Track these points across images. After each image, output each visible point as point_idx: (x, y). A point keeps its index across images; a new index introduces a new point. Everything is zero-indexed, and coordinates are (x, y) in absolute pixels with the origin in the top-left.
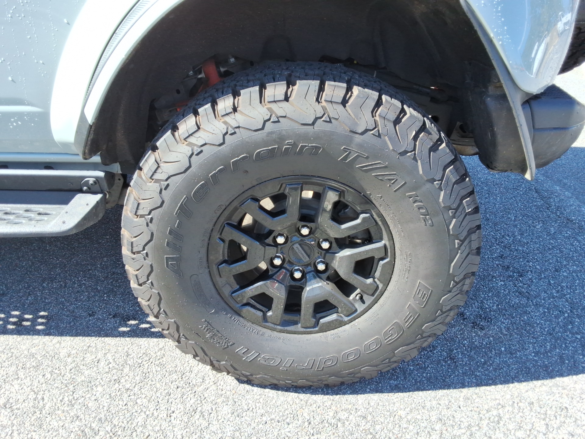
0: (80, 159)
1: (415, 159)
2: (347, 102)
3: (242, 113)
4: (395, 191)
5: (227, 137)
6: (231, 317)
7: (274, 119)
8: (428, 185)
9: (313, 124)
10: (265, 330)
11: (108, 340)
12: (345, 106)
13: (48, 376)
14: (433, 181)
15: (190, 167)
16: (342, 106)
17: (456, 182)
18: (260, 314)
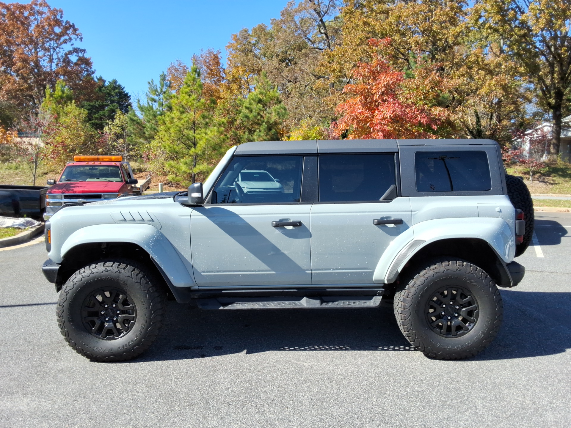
1: (482, 279)
3: (438, 269)
4: (478, 289)
5: (434, 275)
7: (446, 270)
9: (456, 271)
16: (462, 267)
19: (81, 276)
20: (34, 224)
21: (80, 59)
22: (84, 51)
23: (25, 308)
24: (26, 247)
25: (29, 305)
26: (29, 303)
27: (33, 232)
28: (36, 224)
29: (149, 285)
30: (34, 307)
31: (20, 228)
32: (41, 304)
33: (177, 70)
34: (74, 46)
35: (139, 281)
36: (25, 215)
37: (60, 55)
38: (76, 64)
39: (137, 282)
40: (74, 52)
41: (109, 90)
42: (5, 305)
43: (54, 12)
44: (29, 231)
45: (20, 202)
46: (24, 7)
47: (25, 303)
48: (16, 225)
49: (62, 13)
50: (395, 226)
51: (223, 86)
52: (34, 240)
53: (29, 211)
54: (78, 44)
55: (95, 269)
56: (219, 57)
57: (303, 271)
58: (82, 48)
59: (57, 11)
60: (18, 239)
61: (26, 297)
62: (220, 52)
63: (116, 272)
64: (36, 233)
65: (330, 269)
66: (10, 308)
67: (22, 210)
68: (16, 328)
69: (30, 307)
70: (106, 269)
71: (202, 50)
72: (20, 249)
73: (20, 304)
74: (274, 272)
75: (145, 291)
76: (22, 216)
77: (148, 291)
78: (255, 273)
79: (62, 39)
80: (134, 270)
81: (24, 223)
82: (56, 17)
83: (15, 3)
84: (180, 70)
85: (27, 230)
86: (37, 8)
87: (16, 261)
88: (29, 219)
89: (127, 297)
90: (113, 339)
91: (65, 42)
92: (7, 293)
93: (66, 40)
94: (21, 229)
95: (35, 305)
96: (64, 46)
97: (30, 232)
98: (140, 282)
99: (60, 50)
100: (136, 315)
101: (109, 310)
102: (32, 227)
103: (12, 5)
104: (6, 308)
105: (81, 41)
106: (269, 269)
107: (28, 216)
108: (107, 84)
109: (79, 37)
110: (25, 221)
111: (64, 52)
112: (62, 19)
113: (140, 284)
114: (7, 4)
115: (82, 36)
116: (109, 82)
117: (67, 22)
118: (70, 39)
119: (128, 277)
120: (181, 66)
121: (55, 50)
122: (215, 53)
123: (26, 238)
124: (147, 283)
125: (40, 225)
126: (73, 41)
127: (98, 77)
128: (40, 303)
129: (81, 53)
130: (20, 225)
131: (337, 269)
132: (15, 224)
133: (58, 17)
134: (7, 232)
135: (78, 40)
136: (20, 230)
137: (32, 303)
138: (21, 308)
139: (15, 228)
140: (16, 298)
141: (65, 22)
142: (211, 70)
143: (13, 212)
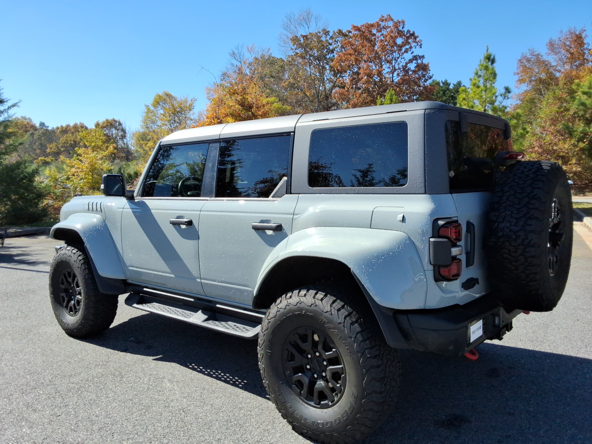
0: (251, 307)
1: (344, 326)
2: (323, 300)
3: (292, 299)
4: (339, 339)
5: (287, 306)
6: (288, 388)
7: (300, 302)
8: (350, 339)
9: (311, 306)
10: (300, 400)
11: (260, 398)
12: (322, 302)
13: (231, 401)
14: (351, 338)
15: (276, 316)
16: (321, 301)
17: (362, 341)
18: (299, 390)
21: (418, 66)
22: (423, 57)
33: (529, 60)
34: (413, 54)
37: (401, 65)
38: (414, 72)
39: (79, 267)
40: (413, 59)
41: (453, 93)
43: (396, 25)
46: (372, 26)
49: (404, 23)
50: (274, 234)
51: (585, 70)
54: (417, 51)
56: (583, 36)
57: (194, 279)
58: (421, 55)
59: (399, 22)
62: (585, 30)
63: (69, 256)
65: (215, 281)
71: (562, 32)
74: (173, 276)
78: (160, 273)
79: (404, 49)
80: (80, 256)
82: (398, 29)
83: (365, 23)
84: (532, 59)
86: (382, 24)
89: (78, 280)
91: (406, 51)
93: (407, 49)
96: (405, 55)
99: (401, 60)
100: (82, 298)
101: (74, 290)
103: (362, 26)
105: (421, 47)
106: (169, 271)
108: (451, 87)
109: (419, 44)
111: (405, 61)
112: (404, 29)
113: (81, 269)
114: (359, 26)
115: (422, 43)
116: (453, 84)
117: (408, 31)
118: (411, 47)
120: (533, 56)
121: (397, 61)
122: (577, 33)
124: (85, 269)
126: (413, 49)
127: (443, 81)
129: (420, 59)
131: (222, 282)
133: (400, 28)
135: (418, 47)
141: (406, 31)
142: (572, 54)
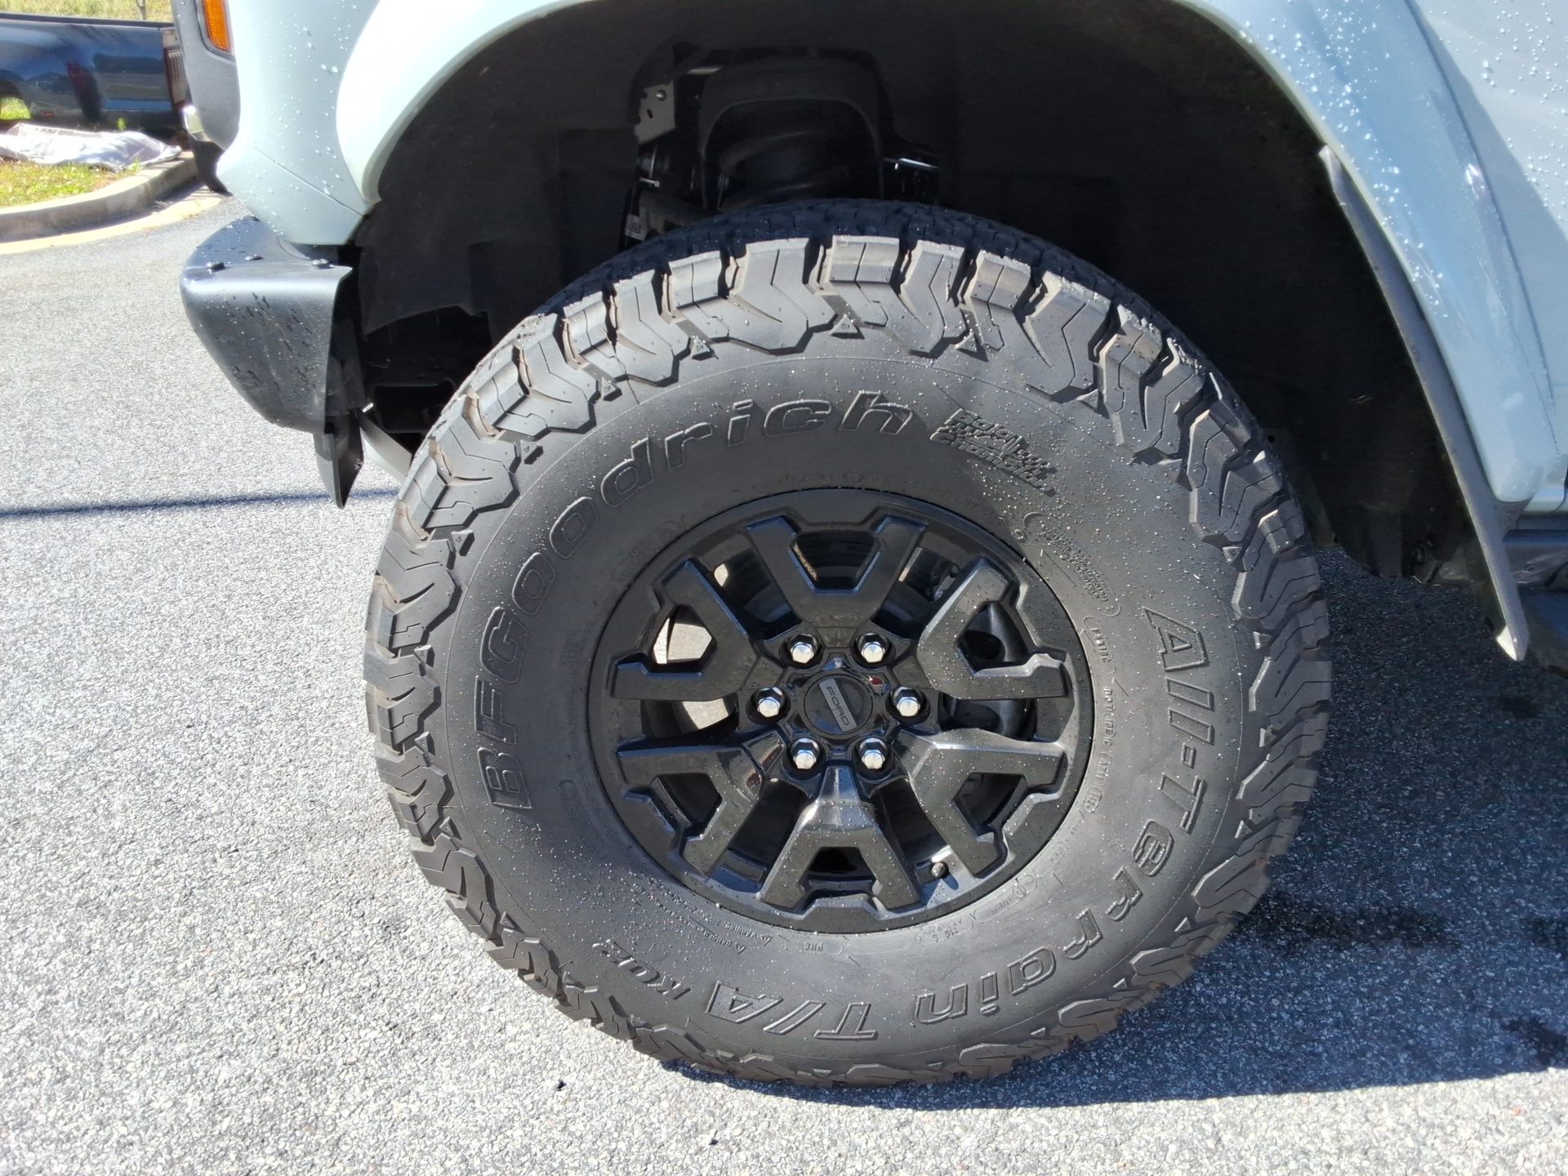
19: (585, 383)
20: (155, 154)
23: (137, 524)
24: (136, 236)
25: (157, 505)
26: (158, 492)
27: (155, 183)
28: (163, 156)
29: (1254, 479)
30: (187, 517)
31: (104, 169)
32: (219, 502)
35: (1168, 445)
36: (121, 123)
39: (1150, 456)
42: (35, 503)
44: (140, 177)
45: (98, 77)
47: (135, 493)
48: (94, 156)
52: (162, 213)
53: (134, 108)
55: (721, 307)
60: (102, 203)
61: (140, 453)
63: (944, 343)
64: (167, 185)
66: (57, 524)
67: (107, 107)
68: (87, 671)
69: (161, 518)
70: (837, 304)
72: (113, 242)
73: (114, 497)
75: (1220, 541)
76: (111, 126)
77: (1245, 543)
80: (1111, 326)
81: (119, 147)
85: (132, 173)
87: (97, 286)
88: (138, 136)
89: (1012, 591)
90: (866, 923)
92: (50, 433)
94: (111, 170)
95: (189, 503)
97: (145, 180)
98: (1182, 453)
100: (1086, 746)
101: (829, 688)
102: (149, 166)
104: (39, 525)
107: (131, 126)
110: (123, 144)
113: (1182, 480)
119: (1066, 395)
123: (131, 202)
124: (1238, 462)
125: (176, 159)
128: (213, 491)
130: (107, 156)
132: (87, 152)
134: (62, 180)
136: (109, 175)
137: (172, 494)
138: (118, 520)
139: (91, 167)
140: (94, 460)
143: (78, 111)
